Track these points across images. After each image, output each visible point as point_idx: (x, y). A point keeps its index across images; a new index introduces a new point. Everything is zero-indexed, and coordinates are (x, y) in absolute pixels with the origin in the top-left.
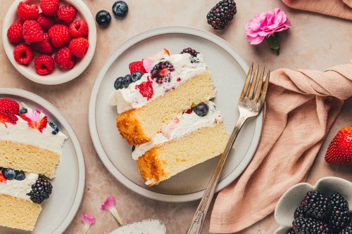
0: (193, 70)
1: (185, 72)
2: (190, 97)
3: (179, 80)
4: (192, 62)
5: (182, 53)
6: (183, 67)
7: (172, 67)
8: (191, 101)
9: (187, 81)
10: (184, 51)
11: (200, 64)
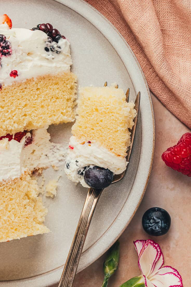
0: (45, 63)
1: (30, 64)
2: (28, 110)
3: (14, 74)
4: (47, 49)
5: (34, 29)
6: (29, 54)
7: (8, 47)
8: (28, 119)
9: (29, 81)
10: (39, 28)
11: (61, 57)
